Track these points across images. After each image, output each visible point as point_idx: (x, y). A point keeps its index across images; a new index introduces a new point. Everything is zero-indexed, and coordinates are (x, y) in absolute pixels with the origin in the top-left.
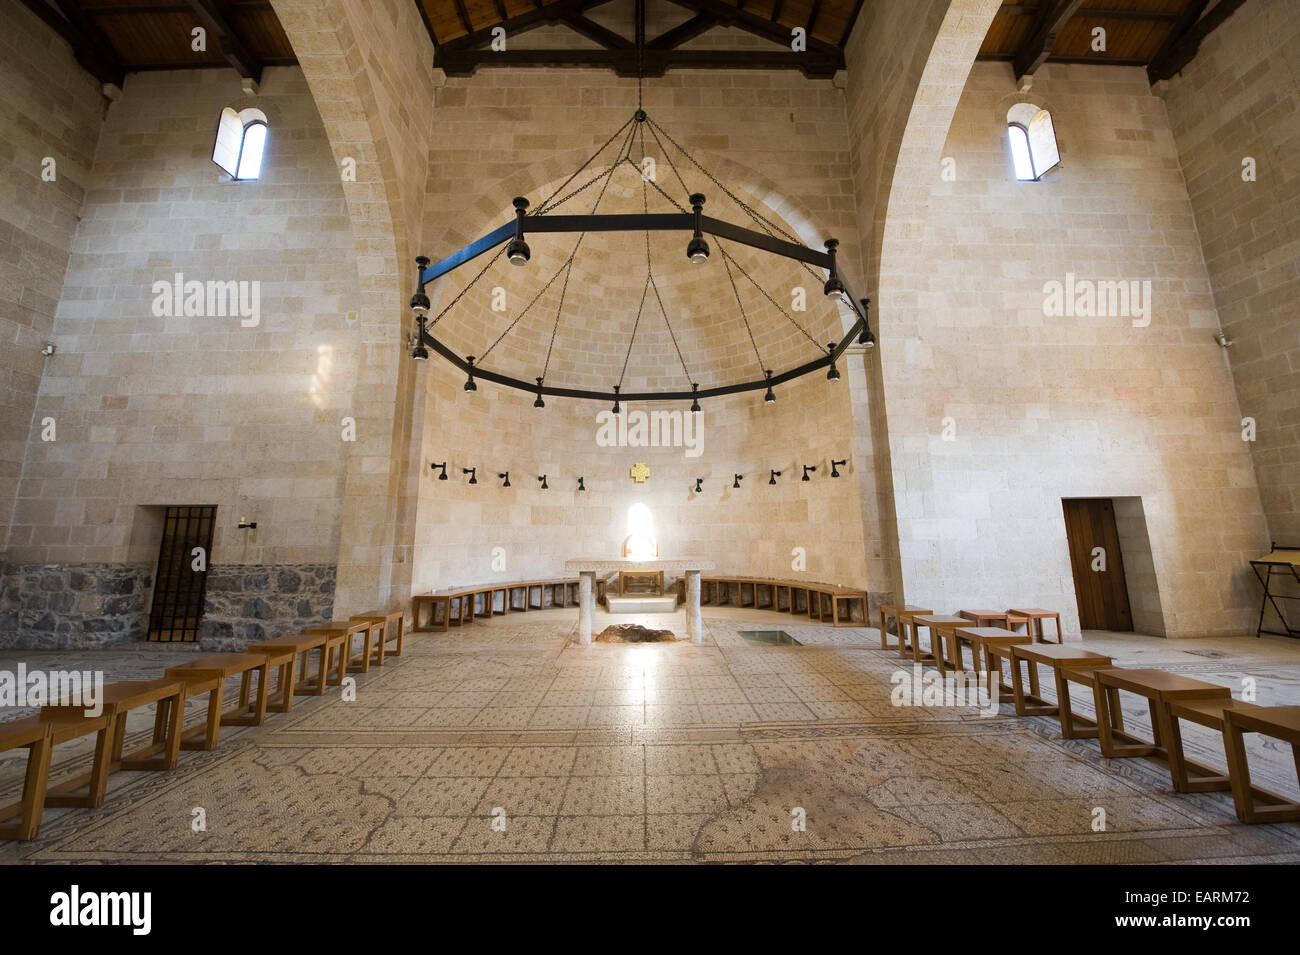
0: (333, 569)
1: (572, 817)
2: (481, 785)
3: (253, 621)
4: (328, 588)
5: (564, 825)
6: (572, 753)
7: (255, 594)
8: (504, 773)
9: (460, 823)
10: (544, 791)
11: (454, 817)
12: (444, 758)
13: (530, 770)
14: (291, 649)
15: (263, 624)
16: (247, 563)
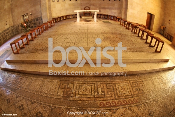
0: (42, 17)
1: (77, 42)
2: (64, 39)
3: (35, 25)
4: (42, 19)
5: (76, 43)
6: (76, 35)
7: (34, 22)
8: (67, 38)
9: (62, 44)
10: (73, 40)
11: (61, 43)
12: (59, 37)
13: (71, 37)
14: (41, 26)
15: (36, 25)
16: (32, 19)
